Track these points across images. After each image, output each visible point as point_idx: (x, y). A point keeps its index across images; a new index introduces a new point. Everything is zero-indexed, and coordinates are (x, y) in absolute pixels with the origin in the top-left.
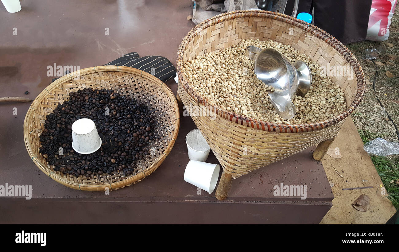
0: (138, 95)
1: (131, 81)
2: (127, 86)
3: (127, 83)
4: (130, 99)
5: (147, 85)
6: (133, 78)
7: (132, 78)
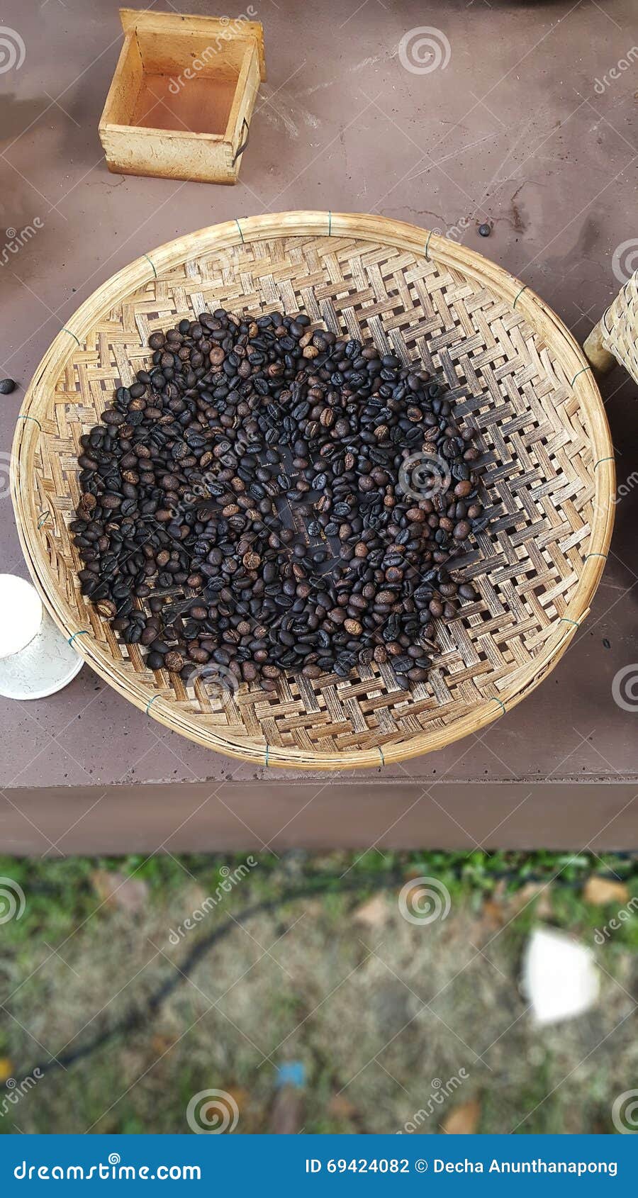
0: (406, 337)
1: (375, 275)
2: (361, 298)
3: (359, 284)
4: (377, 356)
5: (444, 290)
6: (386, 261)
7: (380, 264)
